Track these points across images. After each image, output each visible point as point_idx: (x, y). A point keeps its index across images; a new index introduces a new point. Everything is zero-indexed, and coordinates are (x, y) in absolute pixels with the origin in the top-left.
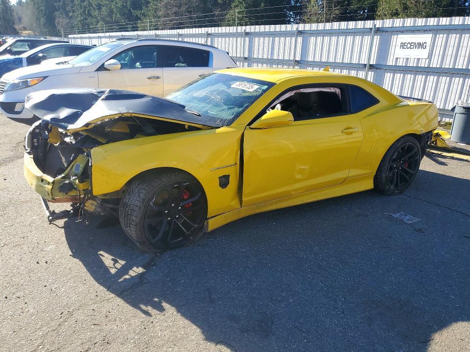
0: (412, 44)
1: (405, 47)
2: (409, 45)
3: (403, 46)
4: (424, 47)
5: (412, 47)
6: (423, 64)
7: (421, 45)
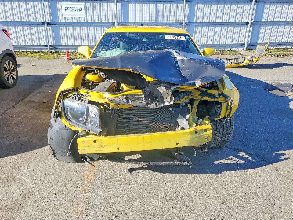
0: (73, 8)
1: (69, 10)
2: (71, 9)
3: (67, 9)
4: (81, 10)
5: (73, 10)
6: (83, 20)
7: (79, 9)
